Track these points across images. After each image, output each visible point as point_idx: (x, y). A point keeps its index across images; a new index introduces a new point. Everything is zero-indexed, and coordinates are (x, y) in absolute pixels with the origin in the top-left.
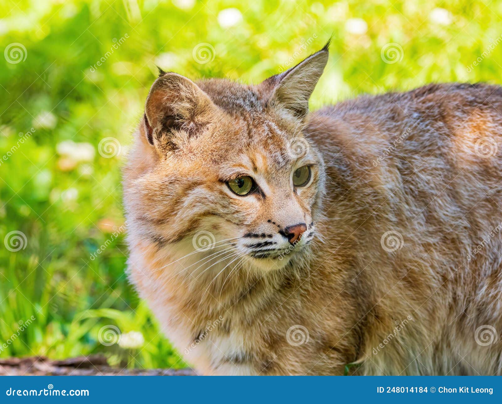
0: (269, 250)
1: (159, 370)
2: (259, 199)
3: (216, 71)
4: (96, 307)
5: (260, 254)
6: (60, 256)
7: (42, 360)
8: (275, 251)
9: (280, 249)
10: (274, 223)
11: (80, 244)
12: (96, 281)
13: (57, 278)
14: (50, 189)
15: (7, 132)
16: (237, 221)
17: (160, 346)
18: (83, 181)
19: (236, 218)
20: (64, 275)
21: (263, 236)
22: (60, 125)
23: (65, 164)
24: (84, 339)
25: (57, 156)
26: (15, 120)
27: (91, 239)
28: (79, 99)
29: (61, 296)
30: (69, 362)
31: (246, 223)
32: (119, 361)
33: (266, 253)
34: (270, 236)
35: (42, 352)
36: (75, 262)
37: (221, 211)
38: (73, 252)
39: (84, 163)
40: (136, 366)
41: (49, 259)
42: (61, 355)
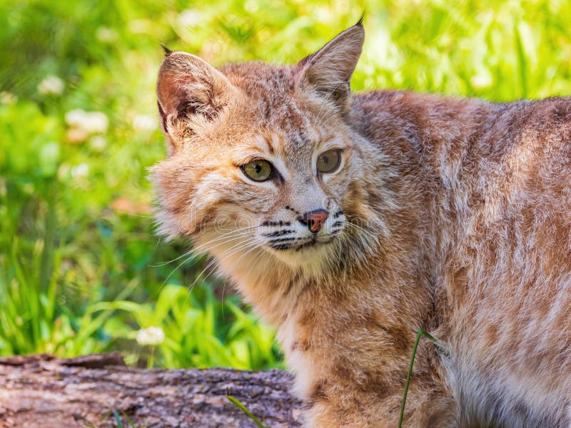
0: (288, 239)
1: (183, 370)
2: (277, 185)
3: (246, 28)
4: (110, 298)
5: (278, 244)
6: (69, 241)
7: (49, 359)
8: (295, 241)
9: (300, 239)
10: (292, 210)
11: (92, 226)
12: (110, 269)
13: (66, 266)
14: (58, 164)
15: (7, 98)
16: (253, 209)
17: (183, 343)
18: (95, 155)
19: (252, 206)
20: (74, 262)
21: (281, 223)
22: (69, 90)
23: (75, 135)
24: (96, 335)
25: (66, 127)
26: (17, 85)
27: (105, 221)
28: (90, 62)
29: (71, 285)
30: (80, 360)
31: (263, 210)
32: (136, 360)
33: (285, 242)
34: (288, 224)
35: (49, 349)
36: (85, 248)
37: (237, 198)
38: (84, 237)
39: (96, 134)
40: (155, 366)
41: (57, 244)
42: (70, 352)
